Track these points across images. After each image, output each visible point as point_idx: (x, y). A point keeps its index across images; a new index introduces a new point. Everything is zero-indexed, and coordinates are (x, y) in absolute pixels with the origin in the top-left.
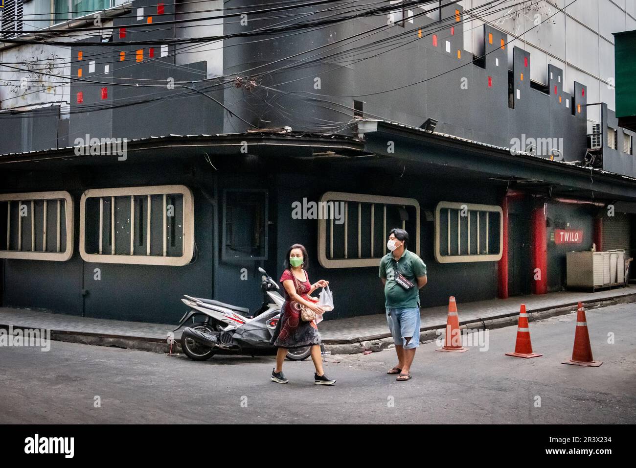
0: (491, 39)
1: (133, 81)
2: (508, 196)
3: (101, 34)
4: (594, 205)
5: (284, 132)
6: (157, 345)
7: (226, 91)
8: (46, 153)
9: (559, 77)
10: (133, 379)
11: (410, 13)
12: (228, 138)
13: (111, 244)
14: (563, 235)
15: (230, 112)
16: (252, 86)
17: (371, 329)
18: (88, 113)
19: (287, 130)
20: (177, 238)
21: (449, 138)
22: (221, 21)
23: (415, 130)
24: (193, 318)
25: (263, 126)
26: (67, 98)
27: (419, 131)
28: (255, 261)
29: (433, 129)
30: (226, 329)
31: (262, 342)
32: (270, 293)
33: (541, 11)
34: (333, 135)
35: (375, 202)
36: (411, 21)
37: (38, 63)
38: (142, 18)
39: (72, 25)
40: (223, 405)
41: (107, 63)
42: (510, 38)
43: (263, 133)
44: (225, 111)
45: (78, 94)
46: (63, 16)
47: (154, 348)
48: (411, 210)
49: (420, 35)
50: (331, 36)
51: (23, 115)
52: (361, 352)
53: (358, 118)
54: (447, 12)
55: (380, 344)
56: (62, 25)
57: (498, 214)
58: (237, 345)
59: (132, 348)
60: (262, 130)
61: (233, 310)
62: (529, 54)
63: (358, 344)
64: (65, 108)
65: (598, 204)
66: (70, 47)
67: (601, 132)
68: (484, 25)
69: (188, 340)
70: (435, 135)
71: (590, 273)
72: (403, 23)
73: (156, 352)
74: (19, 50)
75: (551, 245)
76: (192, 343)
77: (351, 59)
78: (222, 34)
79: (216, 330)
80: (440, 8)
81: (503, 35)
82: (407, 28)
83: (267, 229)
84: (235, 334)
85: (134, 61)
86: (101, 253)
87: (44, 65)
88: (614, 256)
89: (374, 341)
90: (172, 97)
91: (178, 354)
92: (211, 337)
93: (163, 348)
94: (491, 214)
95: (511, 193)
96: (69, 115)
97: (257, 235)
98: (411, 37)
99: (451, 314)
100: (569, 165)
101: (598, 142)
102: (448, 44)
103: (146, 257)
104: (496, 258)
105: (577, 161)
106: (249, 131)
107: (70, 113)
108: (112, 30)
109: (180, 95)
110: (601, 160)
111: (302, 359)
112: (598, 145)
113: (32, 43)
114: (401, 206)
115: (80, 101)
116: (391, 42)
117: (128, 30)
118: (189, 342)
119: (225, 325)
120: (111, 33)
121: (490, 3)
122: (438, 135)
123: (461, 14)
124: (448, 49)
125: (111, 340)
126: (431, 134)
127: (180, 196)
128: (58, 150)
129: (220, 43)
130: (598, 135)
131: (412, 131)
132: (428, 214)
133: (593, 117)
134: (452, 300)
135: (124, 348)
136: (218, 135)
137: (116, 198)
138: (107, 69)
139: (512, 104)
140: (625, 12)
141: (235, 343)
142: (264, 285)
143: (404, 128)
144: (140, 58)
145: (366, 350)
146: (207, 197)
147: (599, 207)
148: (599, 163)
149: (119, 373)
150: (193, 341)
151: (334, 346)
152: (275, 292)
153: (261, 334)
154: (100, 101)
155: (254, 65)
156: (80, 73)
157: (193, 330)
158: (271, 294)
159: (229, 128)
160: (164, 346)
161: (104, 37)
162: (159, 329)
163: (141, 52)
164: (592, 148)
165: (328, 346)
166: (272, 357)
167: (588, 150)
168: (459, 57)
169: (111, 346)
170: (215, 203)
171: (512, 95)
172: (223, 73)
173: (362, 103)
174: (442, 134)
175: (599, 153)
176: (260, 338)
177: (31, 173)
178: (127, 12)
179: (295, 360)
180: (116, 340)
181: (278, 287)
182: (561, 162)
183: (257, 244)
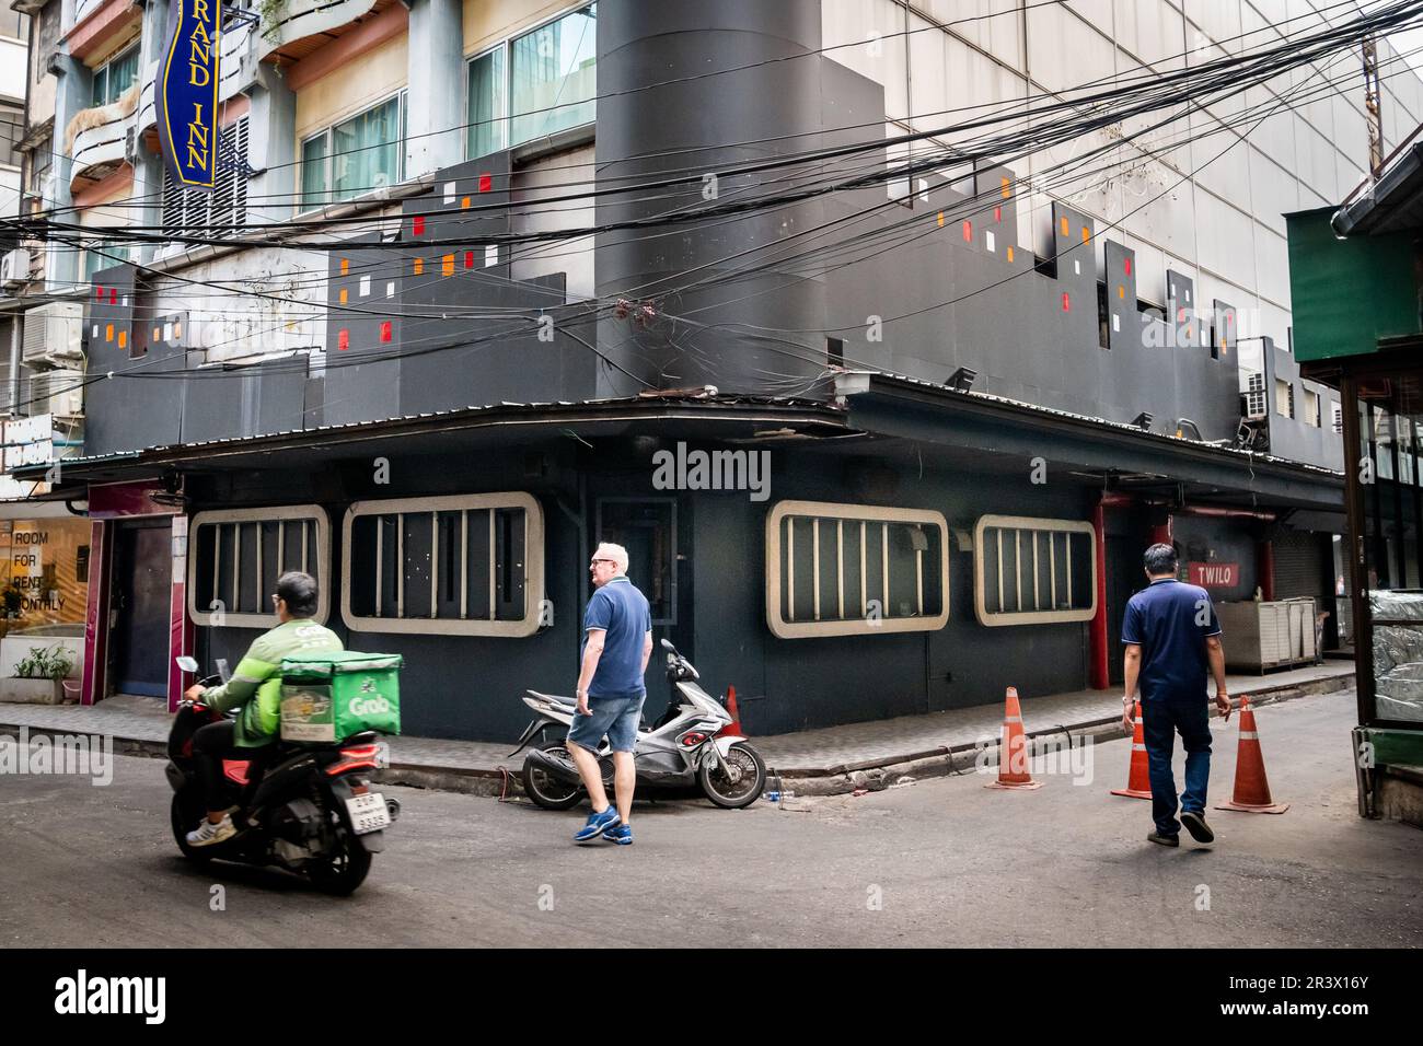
0: (1065, 228)
1: (437, 309)
2: (1105, 506)
3: (381, 228)
4: (1256, 518)
5: (704, 395)
6: (480, 782)
7: (601, 326)
8: (284, 438)
9: (1187, 292)
10: (436, 845)
11: (923, 184)
12: (605, 407)
13: (396, 599)
14: (1204, 572)
15: (607, 361)
16: (647, 315)
17: (864, 750)
18: (357, 368)
19: (709, 391)
20: (513, 588)
21: (997, 402)
22: (591, 201)
23: (937, 389)
24: (544, 731)
25: (666, 385)
26: (322, 341)
27: (943, 390)
29: (967, 387)
31: (668, 775)
32: (681, 686)
33: (1150, 178)
34: (790, 399)
35: (868, 518)
36: (925, 198)
37: (272, 280)
38: (453, 200)
39: (331, 215)
40: (600, 893)
41: (390, 279)
42: (1098, 226)
43: (666, 397)
44: (599, 359)
45: (341, 334)
46: (315, 199)
47: (473, 787)
48: (931, 531)
49: (941, 223)
50: (785, 225)
51: (245, 372)
52: (849, 792)
53: (835, 369)
54: (986, 181)
55: (883, 776)
56: (314, 214)
57: (1087, 536)
59: (436, 787)
60: (664, 393)
62: (1133, 252)
63: (842, 777)
64: (318, 359)
65: (1262, 516)
66: (327, 252)
67: (1264, 388)
68: (1053, 203)
69: (535, 773)
70: (972, 396)
71: (1253, 640)
72: (911, 202)
73: (477, 795)
74: (238, 259)
76: (542, 778)
77: (821, 264)
78: (591, 225)
80: (975, 174)
81: (1088, 221)
82: (918, 211)
83: (674, 567)
85: (440, 275)
86: (378, 615)
87: (281, 283)
88: (1295, 610)
89: (871, 771)
90: (504, 337)
91: (518, 799)
93: (491, 788)
94: (1074, 536)
95: (1108, 499)
96: (324, 371)
97: (657, 581)
98: (927, 225)
99: (1010, 719)
100: (1211, 448)
101: (1261, 405)
102: (990, 238)
103: (456, 620)
104: (1086, 615)
105: (1225, 440)
106: (642, 395)
107: (327, 367)
108: (400, 221)
109: (520, 333)
110: (1266, 438)
111: (743, 806)
112: (1261, 411)
113: (261, 245)
114: (912, 525)
115: (345, 347)
116: (889, 235)
117: (427, 219)
118: (538, 777)
120: (399, 226)
121: (1061, 166)
122: (977, 398)
123: (1012, 185)
124: (991, 246)
126: (965, 395)
127: (520, 512)
128: (305, 432)
129: (589, 242)
130: (1260, 393)
131: (932, 390)
132: (962, 537)
133: (1250, 362)
134: (1012, 693)
135: (420, 787)
136: (586, 402)
137: (405, 515)
138: (391, 289)
139: (1105, 341)
140: (1296, 178)
142: (672, 671)
143: (918, 385)
144: (448, 269)
145: (858, 788)
146: (569, 513)
147: (1265, 521)
148: (1262, 443)
149: (410, 834)
150: (545, 774)
151: (799, 782)
152: (692, 683)
153: (666, 761)
154: (379, 345)
155: (647, 278)
156: (344, 296)
157: (544, 754)
158: (686, 688)
159: (606, 389)
160: (492, 784)
161: (386, 233)
162: (484, 752)
163: (451, 258)
164: (1250, 416)
165: (789, 781)
166: (688, 802)
167: (1243, 420)
168: (1011, 259)
169: (396, 784)
170: (581, 522)
171: (1104, 326)
172: (596, 292)
173: (841, 342)
174: (985, 396)
175: (1262, 425)
176: (666, 767)
177: (257, 474)
178: (427, 191)
179: (729, 808)
180: (406, 772)
181: (696, 674)
182: (1197, 442)
183: (659, 596)
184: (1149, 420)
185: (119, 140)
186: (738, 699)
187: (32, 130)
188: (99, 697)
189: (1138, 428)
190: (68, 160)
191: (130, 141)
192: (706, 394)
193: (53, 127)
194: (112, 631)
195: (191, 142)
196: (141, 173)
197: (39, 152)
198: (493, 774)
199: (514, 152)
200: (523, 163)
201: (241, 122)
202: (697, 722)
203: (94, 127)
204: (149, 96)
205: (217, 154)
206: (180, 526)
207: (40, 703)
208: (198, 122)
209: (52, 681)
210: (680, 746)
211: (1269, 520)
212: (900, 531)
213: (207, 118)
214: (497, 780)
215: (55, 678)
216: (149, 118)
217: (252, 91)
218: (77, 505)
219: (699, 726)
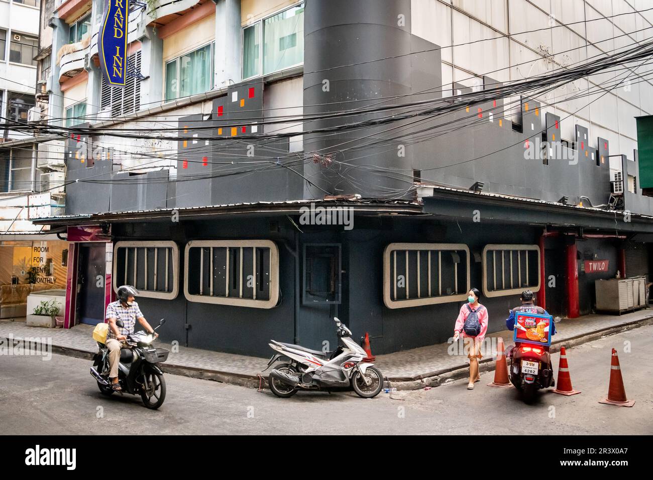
0: (526, 107)
2: (544, 236)
4: (618, 238)
6: (249, 381)
7: (305, 165)
8: (157, 212)
9: (585, 135)
11: (459, 92)
12: (307, 205)
13: (210, 287)
14: (592, 265)
15: (309, 182)
16: (328, 162)
19: (357, 197)
20: (264, 285)
21: (494, 197)
23: (465, 193)
25: (337, 194)
26: (175, 163)
27: (468, 193)
28: (331, 305)
29: (480, 191)
30: (307, 371)
31: (337, 382)
34: (395, 200)
35: (432, 249)
36: (460, 99)
38: (236, 100)
42: (542, 106)
43: (337, 200)
44: (305, 181)
46: (172, 97)
47: (245, 383)
48: (462, 254)
49: (467, 110)
52: (423, 388)
53: (417, 184)
55: (439, 380)
56: (171, 104)
57: (536, 251)
58: (316, 384)
59: (228, 382)
60: (336, 198)
61: (313, 354)
62: (559, 117)
63: (419, 381)
64: (173, 172)
67: (622, 179)
68: (521, 96)
70: (482, 195)
71: (616, 299)
72: (454, 101)
73: (247, 387)
74: (136, 123)
75: (582, 275)
79: (298, 371)
81: (538, 104)
83: (340, 277)
84: (315, 375)
86: (201, 294)
88: (636, 283)
89: (433, 377)
90: (260, 170)
91: (266, 390)
92: (294, 378)
93: (254, 384)
94: (530, 252)
95: (546, 233)
97: (332, 283)
100: (596, 211)
101: (620, 187)
102: (491, 115)
103: (238, 300)
105: (603, 205)
106: (325, 199)
110: (623, 203)
111: (372, 397)
112: (620, 190)
114: (453, 251)
119: (306, 367)
122: (484, 195)
124: (491, 119)
125: (210, 374)
126: (479, 195)
127: (268, 249)
128: (167, 210)
130: (620, 182)
131: (463, 194)
132: (476, 256)
133: (615, 166)
135: (220, 382)
136: (299, 202)
137: (214, 248)
138: (207, 144)
139: (546, 162)
141: (314, 383)
142: (339, 332)
143: (456, 192)
145: (427, 386)
146: (290, 251)
147: (621, 239)
148: (621, 205)
150: (279, 381)
151: (399, 383)
152: (349, 337)
153: (336, 375)
154: (201, 171)
156: (185, 144)
157: (279, 372)
158: (344, 340)
159: (308, 196)
160: (254, 382)
164: (615, 192)
165: (394, 383)
167: (611, 195)
168: (501, 125)
169: (209, 380)
170: (297, 256)
172: (303, 148)
173: (420, 171)
174: (488, 194)
175: (621, 197)
176: (336, 378)
177: (145, 224)
178: (224, 95)
179: (366, 398)
180: (214, 374)
181: (350, 333)
182: (589, 208)
183: (332, 290)
184: (567, 200)
185: (81, 59)
186: (370, 338)
187: (42, 51)
188: (72, 325)
189: (562, 204)
190: (58, 68)
191: (86, 60)
192: (355, 198)
193: (51, 50)
194: (79, 294)
195: (114, 65)
196: (91, 76)
197: (45, 61)
198: (254, 378)
199: (265, 78)
200: (269, 84)
201: (138, 53)
202: (350, 357)
203: (70, 53)
204: (95, 40)
205: (127, 69)
206: (109, 247)
207: (45, 327)
208: (118, 55)
209: (50, 317)
210: (343, 368)
211: (623, 239)
212: (447, 255)
213: (122, 53)
214: (256, 381)
215: (52, 316)
216: (95, 50)
217: (143, 39)
218: (62, 235)
219: (352, 359)
